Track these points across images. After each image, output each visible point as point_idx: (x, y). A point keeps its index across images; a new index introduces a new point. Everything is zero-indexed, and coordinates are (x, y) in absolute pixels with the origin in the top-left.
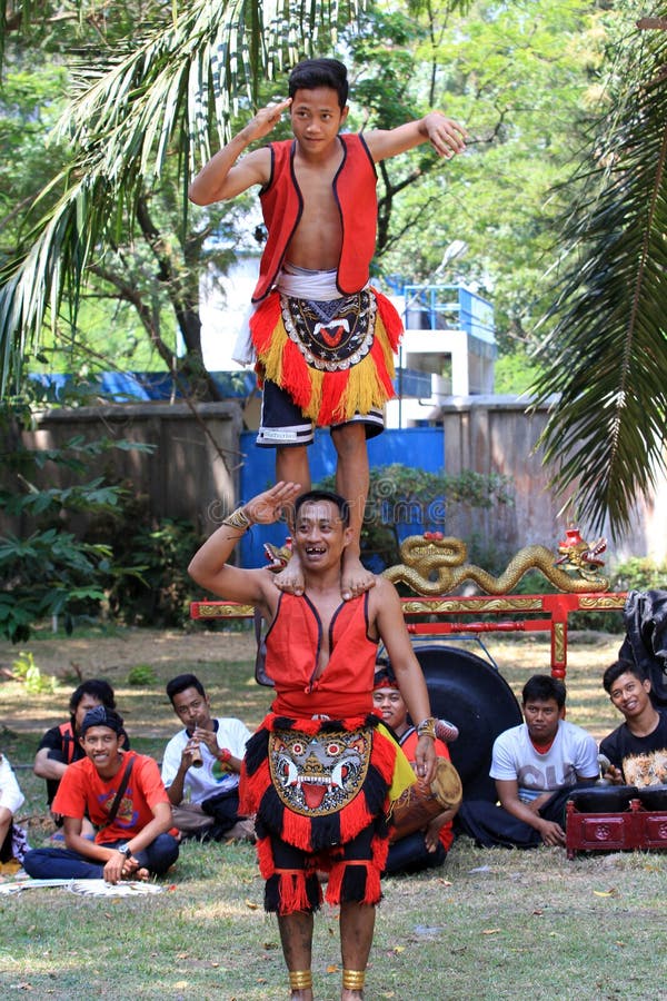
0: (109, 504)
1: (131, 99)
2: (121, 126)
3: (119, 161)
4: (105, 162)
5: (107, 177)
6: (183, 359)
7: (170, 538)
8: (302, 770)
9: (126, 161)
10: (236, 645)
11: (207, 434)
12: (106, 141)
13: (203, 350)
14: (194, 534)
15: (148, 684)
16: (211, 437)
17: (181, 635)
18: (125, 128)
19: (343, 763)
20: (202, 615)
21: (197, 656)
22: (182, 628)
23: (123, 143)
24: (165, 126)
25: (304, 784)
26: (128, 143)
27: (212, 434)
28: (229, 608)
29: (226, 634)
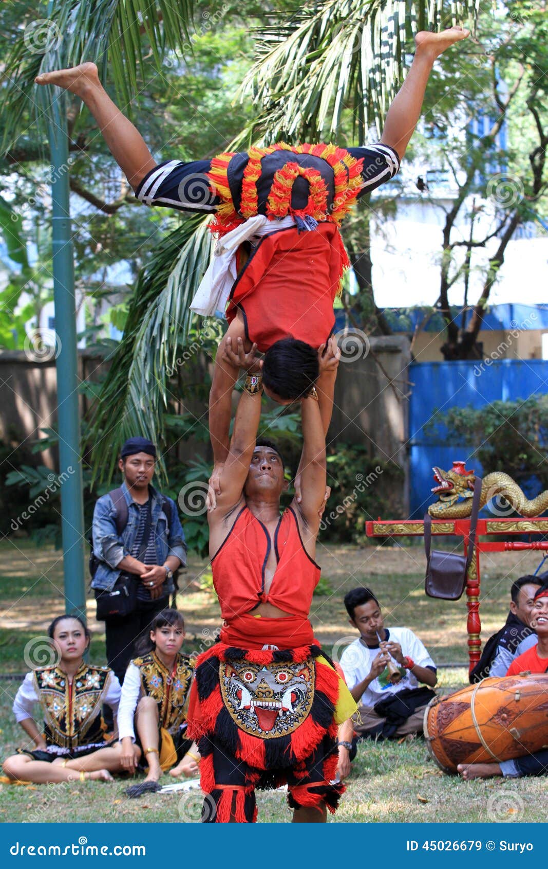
0: (289, 430)
1: (309, 61)
2: (300, 86)
3: (298, 118)
4: (286, 118)
5: (288, 132)
6: (356, 296)
7: (344, 461)
8: (255, 695)
9: (305, 118)
10: (406, 559)
11: (377, 365)
12: (286, 99)
13: (374, 288)
14: (367, 457)
15: (326, 595)
16: (382, 368)
17: (355, 550)
18: (303, 87)
19: (292, 689)
20: (376, 532)
21: (370, 569)
22: (356, 544)
23: (302, 101)
24: (340, 86)
25: (257, 708)
26: (306, 102)
27: (383, 365)
28: (401, 527)
29: (397, 549)
